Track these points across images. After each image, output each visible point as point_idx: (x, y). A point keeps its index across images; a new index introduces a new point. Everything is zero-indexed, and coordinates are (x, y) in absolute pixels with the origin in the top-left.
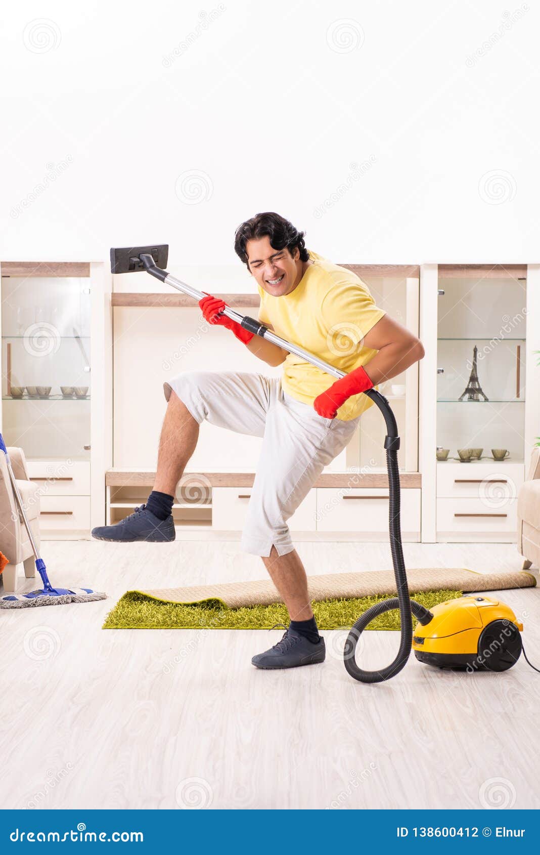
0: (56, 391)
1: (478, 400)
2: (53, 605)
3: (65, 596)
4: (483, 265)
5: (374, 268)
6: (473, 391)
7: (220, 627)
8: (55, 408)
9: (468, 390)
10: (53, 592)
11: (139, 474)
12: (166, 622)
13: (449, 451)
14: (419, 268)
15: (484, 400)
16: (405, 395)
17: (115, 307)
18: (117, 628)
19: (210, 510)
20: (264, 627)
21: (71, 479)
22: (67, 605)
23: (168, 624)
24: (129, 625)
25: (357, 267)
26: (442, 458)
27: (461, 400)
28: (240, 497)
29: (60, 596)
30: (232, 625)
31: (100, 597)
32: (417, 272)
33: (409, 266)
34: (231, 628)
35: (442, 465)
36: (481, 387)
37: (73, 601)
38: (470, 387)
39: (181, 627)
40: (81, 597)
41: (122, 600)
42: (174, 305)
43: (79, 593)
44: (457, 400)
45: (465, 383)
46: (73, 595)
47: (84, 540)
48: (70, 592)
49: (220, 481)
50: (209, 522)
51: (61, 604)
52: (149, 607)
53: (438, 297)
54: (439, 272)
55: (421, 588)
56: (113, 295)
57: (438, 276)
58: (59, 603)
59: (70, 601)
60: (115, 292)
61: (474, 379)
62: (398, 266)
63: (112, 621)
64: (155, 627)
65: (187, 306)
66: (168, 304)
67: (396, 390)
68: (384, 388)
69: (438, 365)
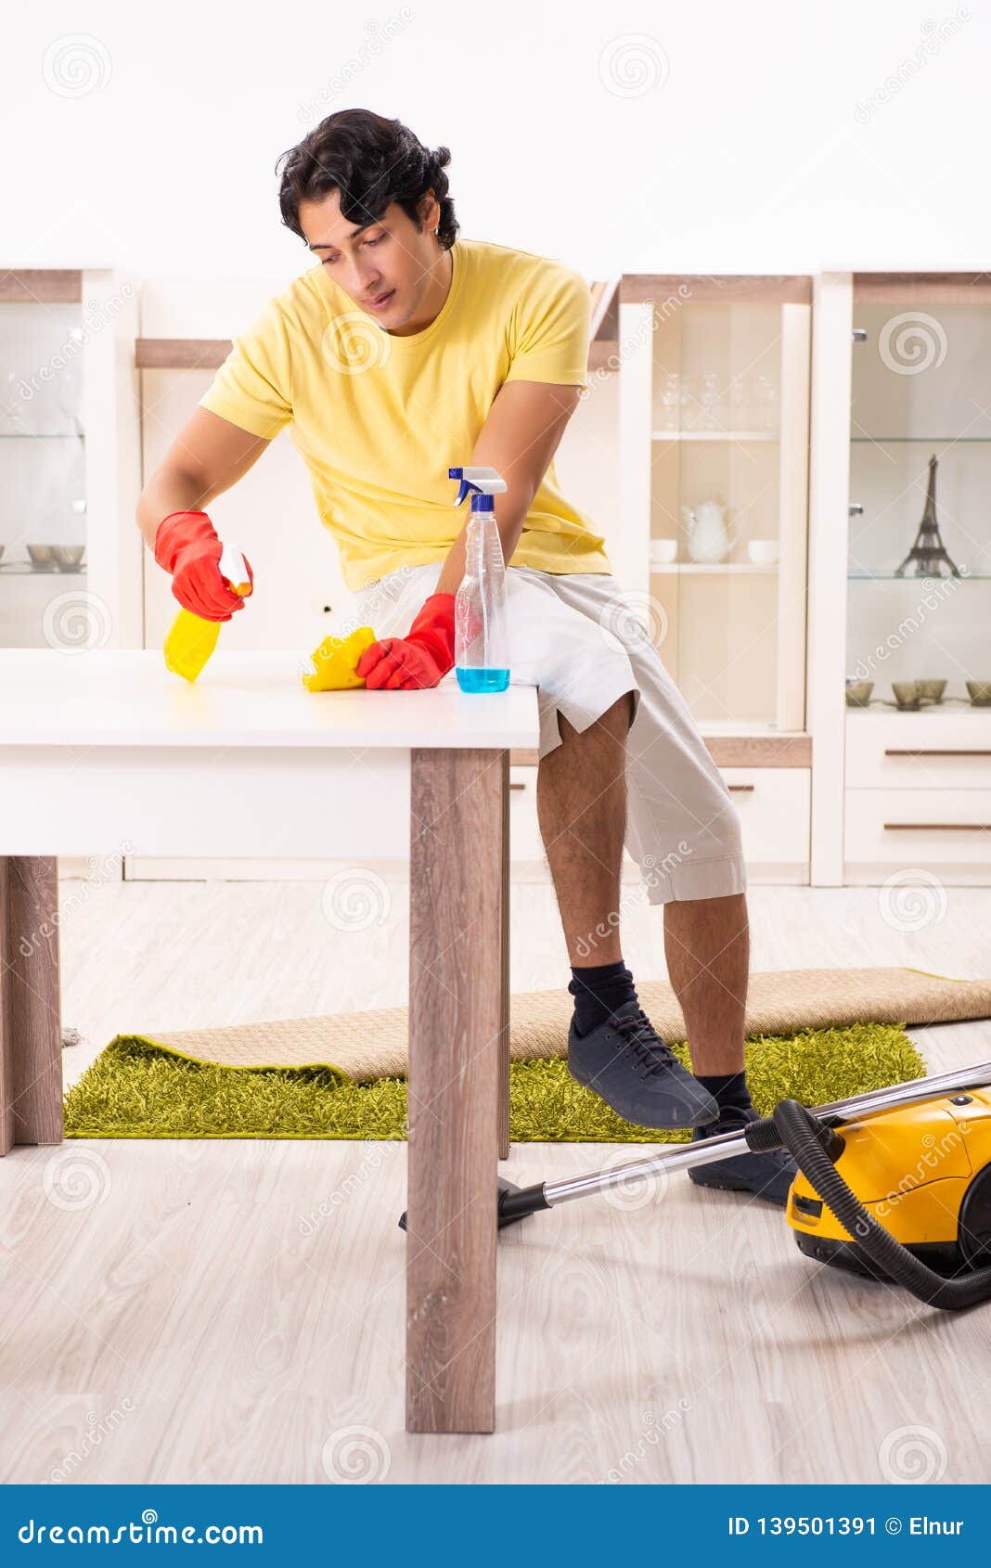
0: (15, 553)
1: (937, 575)
4: (954, 274)
5: (711, 283)
6: (927, 555)
7: (325, 1135)
9: (916, 553)
12: (194, 1120)
13: (872, 685)
14: (809, 282)
15: (950, 574)
16: (777, 562)
17: (146, 372)
18: (74, 1136)
23: (198, 1126)
24: (102, 1129)
26: (858, 700)
27: (900, 573)
30: (352, 1129)
32: (804, 290)
33: (788, 278)
34: (349, 1135)
35: (859, 717)
36: (946, 545)
38: (920, 545)
39: (232, 1134)
41: (105, 1055)
44: (892, 574)
45: (910, 537)
53: (853, 346)
54: (854, 289)
55: (809, 1018)
56: (140, 343)
57: (854, 299)
60: (147, 335)
61: (928, 527)
62: (763, 278)
64: (165, 1134)
67: (758, 551)
68: (731, 546)
69: (852, 498)
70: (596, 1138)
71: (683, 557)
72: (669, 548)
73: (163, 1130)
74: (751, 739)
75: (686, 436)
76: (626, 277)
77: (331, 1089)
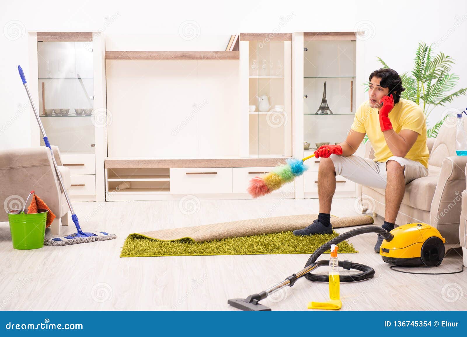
0: (72, 112)
1: (327, 114)
2: (84, 243)
3: (91, 237)
4: (331, 32)
5: (264, 35)
6: (324, 108)
7: (194, 255)
8: (72, 122)
9: (321, 108)
10: (83, 235)
11: (125, 161)
12: (160, 252)
13: (310, 144)
14: (291, 34)
15: (330, 114)
17: (106, 60)
18: (129, 257)
19: (169, 182)
20: (221, 254)
21: (83, 165)
22: (93, 242)
23: (161, 253)
24: (136, 254)
25: (254, 34)
26: (306, 148)
27: (317, 114)
28: (187, 174)
29: (88, 237)
30: (201, 253)
31: (113, 237)
32: (290, 37)
33: (286, 34)
34: (201, 255)
35: (307, 152)
36: (329, 106)
37: (96, 240)
38: (322, 106)
39: (170, 255)
40: (101, 237)
41: (128, 239)
42: (144, 58)
43: (100, 235)
44: (315, 114)
45: (319, 104)
46: (96, 237)
47: (92, 201)
48: (94, 235)
49: (175, 164)
50: (168, 189)
51: (89, 242)
52: (146, 243)
53: (304, 52)
54: (304, 37)
56: (106, 52)
57: (304, 39)
58: (88, 242)
59: (95, 240)
60: (107, 50)
61: (324, 101)
63: (125, 252)
64: (153, 255)
65: (151, 59)
66: (140, 58)
67: (278, 108)
68: (270, 107)
69: (304, 93)
70: (264, 253)
71: (257, 110)
72: (254, 107)
73: (152, 254)
74: (278, 159)
75: (260, 77)
76: (241, 34)
77: (191, 245)
